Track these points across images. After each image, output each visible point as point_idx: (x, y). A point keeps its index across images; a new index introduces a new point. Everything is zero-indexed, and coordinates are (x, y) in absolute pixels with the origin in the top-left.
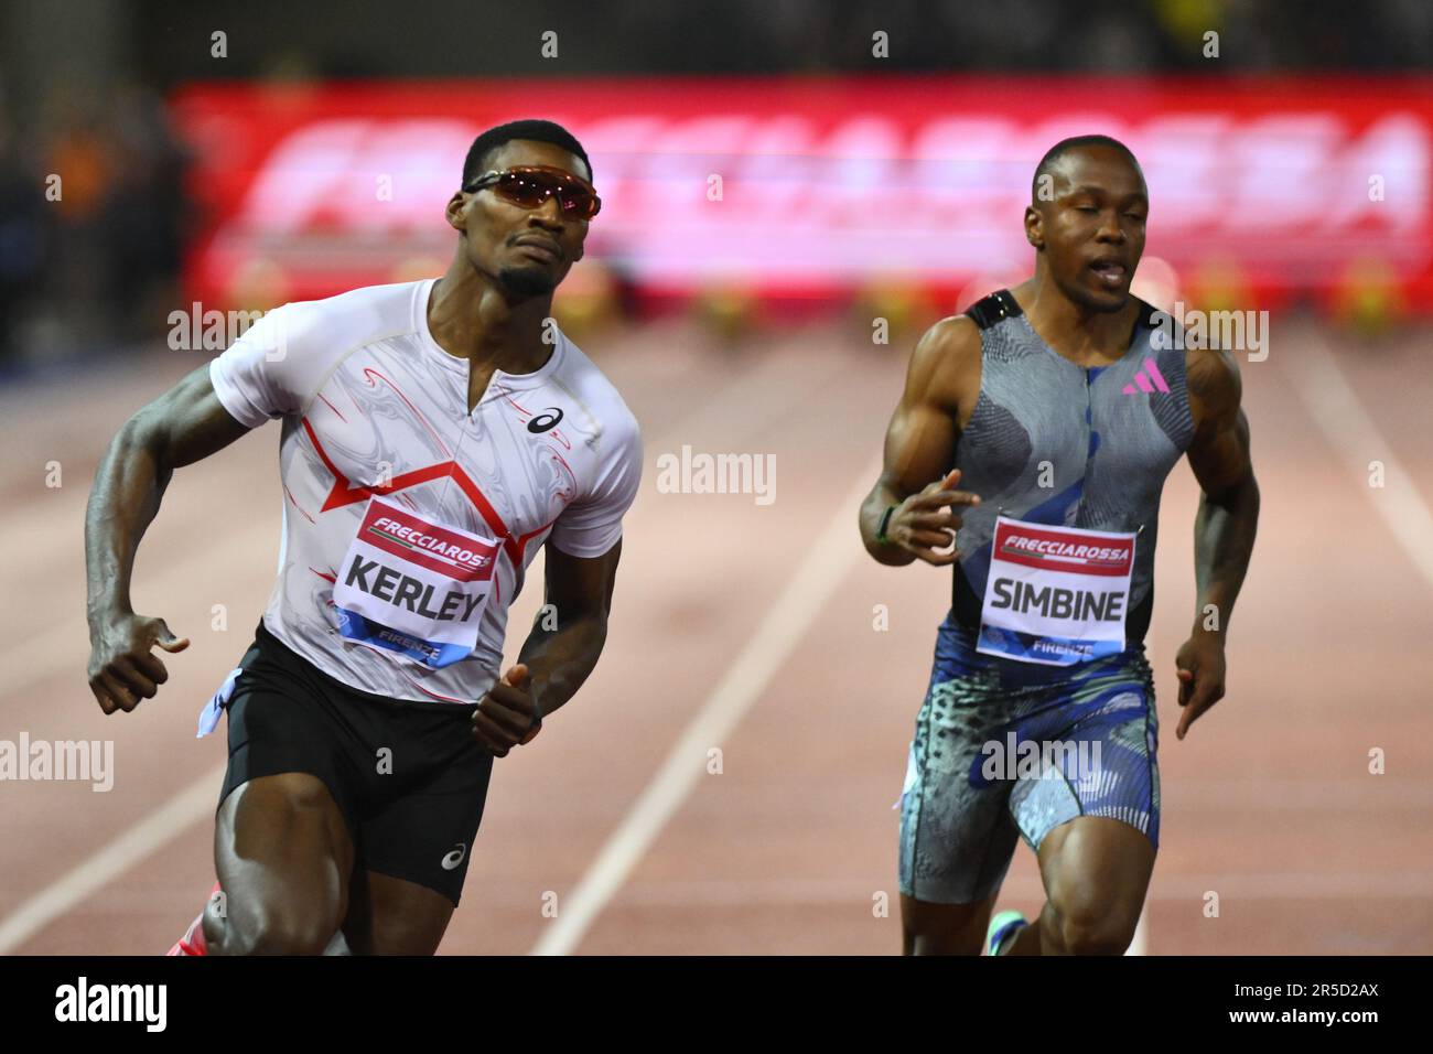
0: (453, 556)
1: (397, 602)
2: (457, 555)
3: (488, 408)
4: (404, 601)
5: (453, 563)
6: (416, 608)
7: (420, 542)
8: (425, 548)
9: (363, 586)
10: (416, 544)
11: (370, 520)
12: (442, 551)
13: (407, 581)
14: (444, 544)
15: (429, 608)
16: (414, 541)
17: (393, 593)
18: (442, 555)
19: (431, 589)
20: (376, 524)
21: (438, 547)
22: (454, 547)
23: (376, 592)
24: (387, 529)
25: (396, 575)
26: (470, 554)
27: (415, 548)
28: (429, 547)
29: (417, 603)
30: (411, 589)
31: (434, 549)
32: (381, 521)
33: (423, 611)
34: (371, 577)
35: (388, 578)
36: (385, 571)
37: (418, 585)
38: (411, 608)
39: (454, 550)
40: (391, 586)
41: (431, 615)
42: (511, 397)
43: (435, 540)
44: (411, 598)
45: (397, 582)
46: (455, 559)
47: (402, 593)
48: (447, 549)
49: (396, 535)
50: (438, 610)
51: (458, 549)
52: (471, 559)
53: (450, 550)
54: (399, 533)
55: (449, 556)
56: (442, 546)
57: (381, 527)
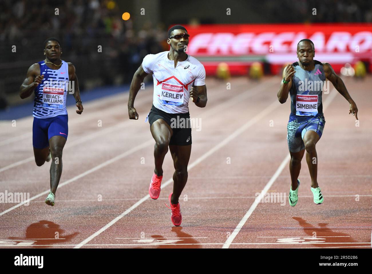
1: (169, 97)
9: (164, 96)
11: (163, 86)
13: (170, 94)
14: (174, 87)
17: (168, 96)
19: (173, 94)
23: (166, 96)
27: (170, 89)
28: (172, 88)
29: (172, 97)
30: (171, 95)
32: (164, 86)
33: (173, 98)
34: (165, 94)
35: (167, 94)
36: (167, 93)
37: (172, 94)
38: (171, 98)
39: (176, 88)
40: (168, 95)
41: (175, 98)
44: (171, 96)
45: (169, 94)
47: (170, 96)
50: (175, 97)
54: (167, 87)
56: (174, 88)
57: (165, 87)
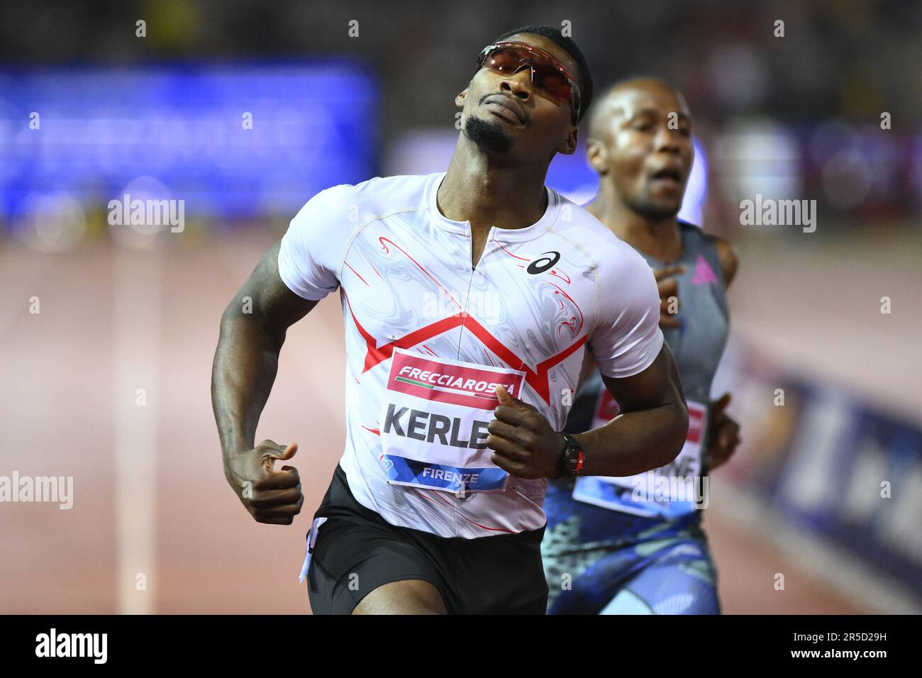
0: (471, 388)
1: (431, 440)
2: (474, 387)
3: (490, 261)
4: (437, 437)
5: (472, 394)
6: (449, 440)
7: (439, 382)
8: (444, 386)
9: (400, 432)
10: (437, 384)
11: (395, 372)
12: (460, 386)
13: (436, 418)
14: (461, 380)
15: (460, 439)
16: (434, 382)
17: (425, 432)
18: (460, 389)
19: (457, 421)
20: (401, 373)
21: (456, 383)
22: (469, 381)
23: (411, 434)
24: (410, 375)
25: (424, 415)
26: (485, 384)
27: (436, 388)
28: (448, 384)
29: (448, 436)
30: (440, 425)
31: (452, 385)
32: (404, 370)
33: (455, 442)
34: (404, 421)
35: (419, 420)
36: (416, 414)
37: (446, 420)
38: (444, 442)
39: (470, 383)
40: (422, 426)
41: (463, 444)
42: (509, 249)
43: (452, 378)
44: (442, 433)
45: (427, 421)
46: (473, 390)
47: (433, 430)
48: (464, 382)
49: (419, 379)
50: (468, 439)
51: (474, 382)
52: (487, 388)
53: (467, 383)
54: (421, 378)
55: (467, 389)
56: (459, 382)
57: (405, 375)
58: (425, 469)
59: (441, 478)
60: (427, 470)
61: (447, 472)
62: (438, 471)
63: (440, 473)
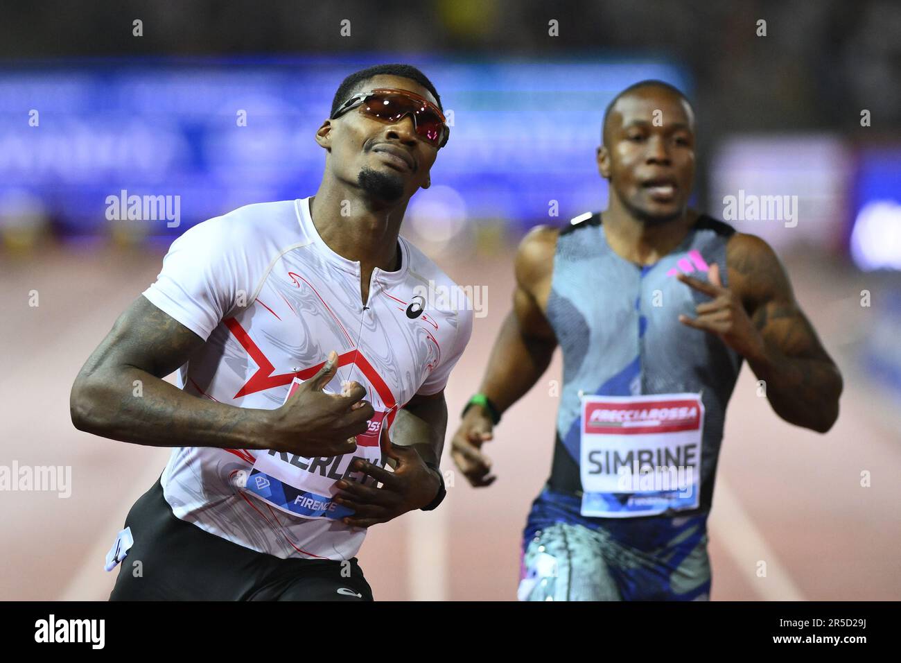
1: (312, 470)
3: (375, 303)
4: (318, 468)
6: (327, 472)
9: (284, 458)
15: (337, 472)
17: (309, 463)
23: (295, 463)
29: (328, 468)
30: (323, 458)
33: (332, 475)
38: (323, 473)
41: (338, 477)
42: (386, 291)
44: (323, 465)
47: (316, 462)
50: (345, 473)
58: (299, 497)
59: (309, 507)
60: (300, 499)
61: (316, 502)
62: (309, 500)
63: (310, 502)
